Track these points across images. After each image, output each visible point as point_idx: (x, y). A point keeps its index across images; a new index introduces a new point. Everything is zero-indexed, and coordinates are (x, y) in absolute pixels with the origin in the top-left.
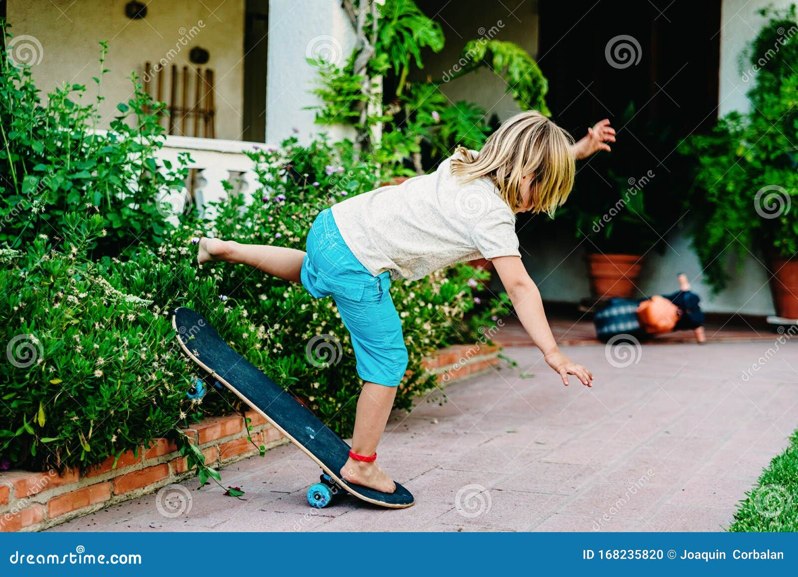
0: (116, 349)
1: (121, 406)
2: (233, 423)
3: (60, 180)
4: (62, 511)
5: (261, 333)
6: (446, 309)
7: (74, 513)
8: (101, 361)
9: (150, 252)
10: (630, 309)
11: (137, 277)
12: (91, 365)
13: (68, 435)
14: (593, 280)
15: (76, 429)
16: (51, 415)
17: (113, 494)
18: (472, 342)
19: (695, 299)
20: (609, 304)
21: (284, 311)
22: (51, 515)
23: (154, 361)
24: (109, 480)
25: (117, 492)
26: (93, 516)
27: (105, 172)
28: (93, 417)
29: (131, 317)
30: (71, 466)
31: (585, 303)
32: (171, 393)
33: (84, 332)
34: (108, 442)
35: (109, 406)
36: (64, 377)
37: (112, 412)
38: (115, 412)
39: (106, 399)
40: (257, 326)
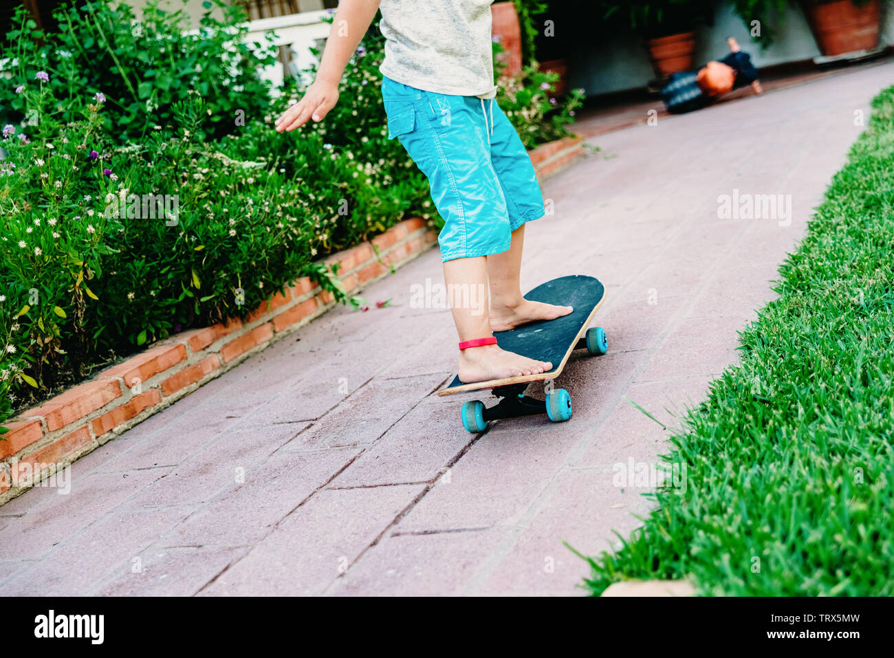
0: (243, 209)
1: (260, 256)
2: (363, 251)
3: (169, 80)
4: (234, 355)
5: (369, 169)
6: (525, 113)
7: (245, 355)
8: (232, 221)
9: (258, 123)
10: (690, 79)
11: (251, 147)
12: (224, 228)
13: (221, 291)
14: (655, 63)
15: (226, 286)
16: (204, 278)
17: (275, 332)
18: (557, 138)
19: (746, 57)
20: (672, 79)
21: (385, 147)
22: (227, 360)
23: (278, 211)
24: (269, 321)
25: (277, 329)
26: (261, 354)
27: (205, 64)
28: (238, 270)
29: (251, 180)
30: (232, 317)
31: (652, 84)
32: (299, 236)
33: (214, 201)
34: (257, 289)
35: (248, 258)
36: (205, 243)
37: (254, 263)
38: (257, 262)
39: (245, 254)
40: (364, 164)
